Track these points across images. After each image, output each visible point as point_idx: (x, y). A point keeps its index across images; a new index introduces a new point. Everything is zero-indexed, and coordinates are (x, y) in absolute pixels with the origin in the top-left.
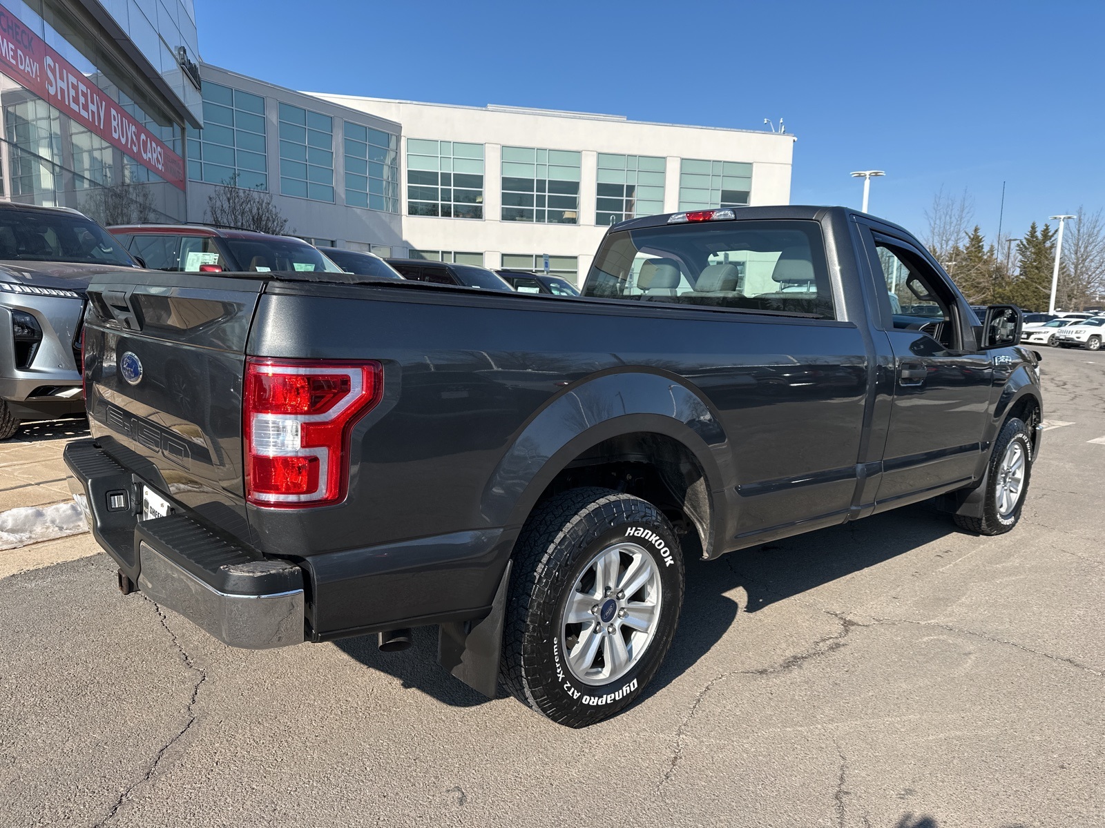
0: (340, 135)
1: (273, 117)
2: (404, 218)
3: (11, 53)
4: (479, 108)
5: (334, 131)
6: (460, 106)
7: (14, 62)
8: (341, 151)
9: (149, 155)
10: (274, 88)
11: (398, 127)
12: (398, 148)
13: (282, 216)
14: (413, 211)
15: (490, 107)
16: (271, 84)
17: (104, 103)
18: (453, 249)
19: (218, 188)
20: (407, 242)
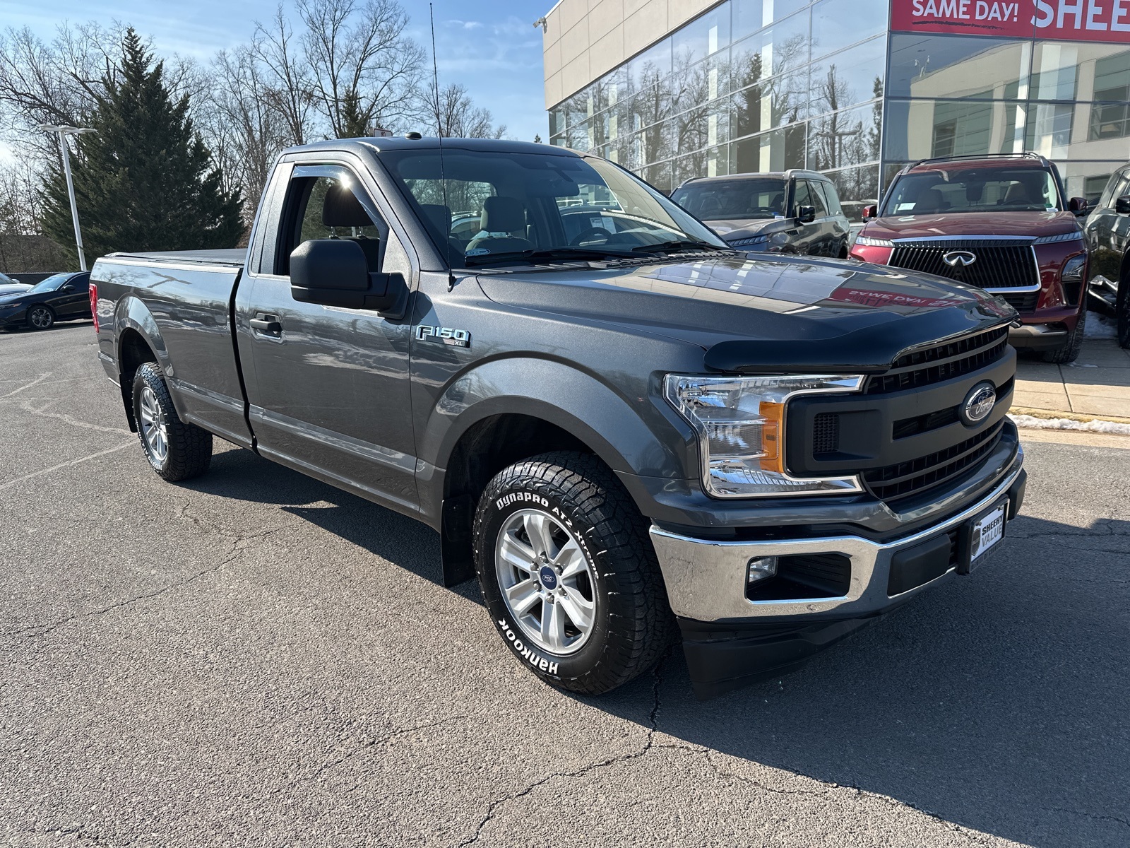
3: (963, 9)
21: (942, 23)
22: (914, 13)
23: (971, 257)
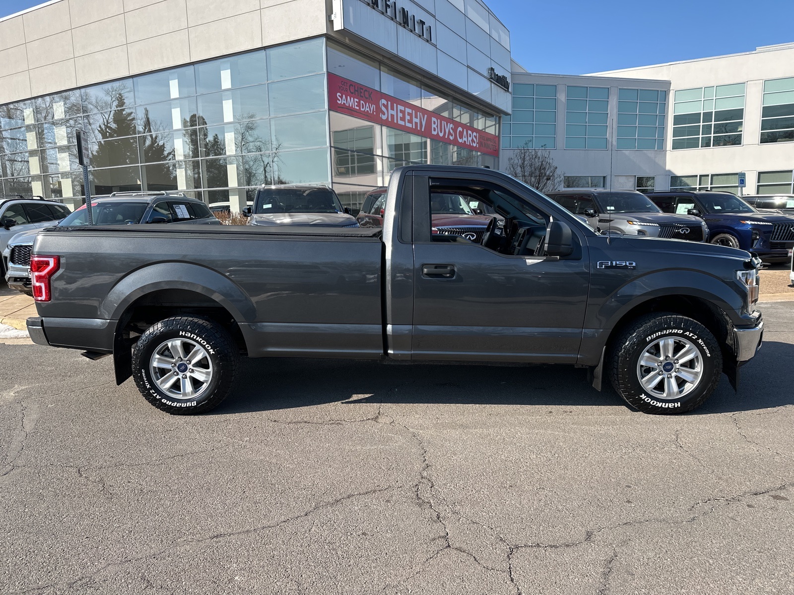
0: (615, 99)
1: (562, 97)
2: (668, 153)
3: (356, 104)
4: (743, 54)
5: (610, 98)
6: (724, 56)
7: (358, 108)
8: (615, 111)
9: (465, 139)
10: (564, 77)
11: (668, 83)
12: (667, 100)
13: (554, 164)
14: (677, 146)
15: (759, 49)
16: (562, 75)
17: (426, 116)
18: (710, 172)
19: (516, 151)
20: (669, 171)
21: (348, 109)
22: (338, 101)
23: (474, 236)
